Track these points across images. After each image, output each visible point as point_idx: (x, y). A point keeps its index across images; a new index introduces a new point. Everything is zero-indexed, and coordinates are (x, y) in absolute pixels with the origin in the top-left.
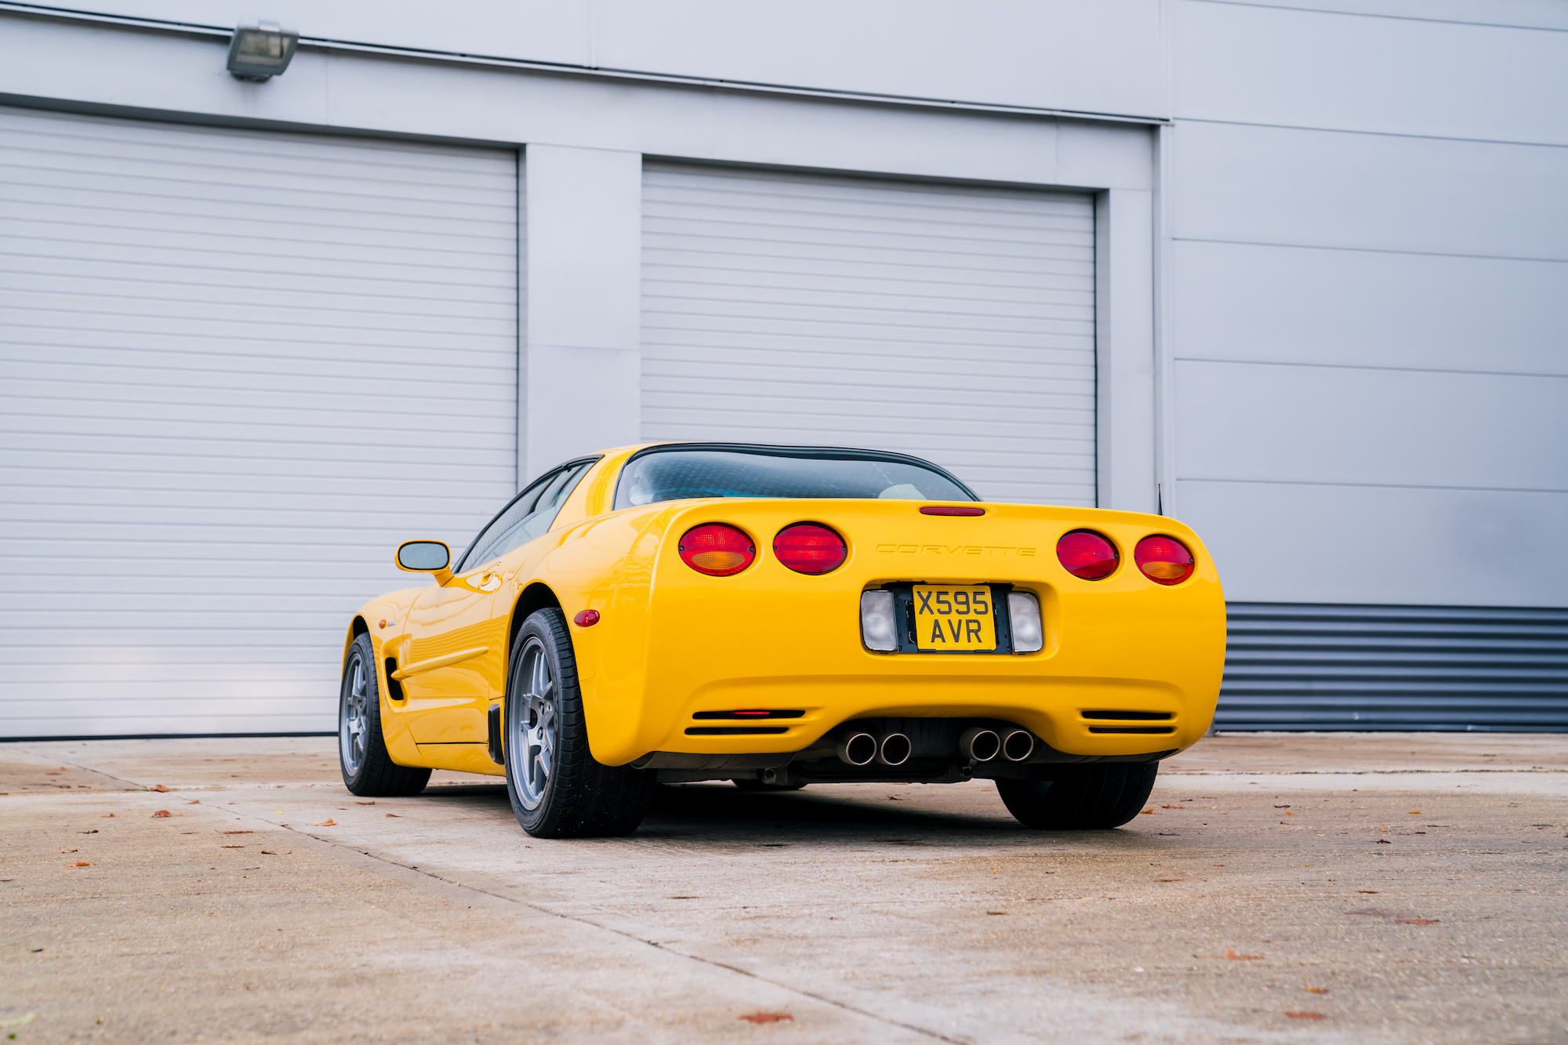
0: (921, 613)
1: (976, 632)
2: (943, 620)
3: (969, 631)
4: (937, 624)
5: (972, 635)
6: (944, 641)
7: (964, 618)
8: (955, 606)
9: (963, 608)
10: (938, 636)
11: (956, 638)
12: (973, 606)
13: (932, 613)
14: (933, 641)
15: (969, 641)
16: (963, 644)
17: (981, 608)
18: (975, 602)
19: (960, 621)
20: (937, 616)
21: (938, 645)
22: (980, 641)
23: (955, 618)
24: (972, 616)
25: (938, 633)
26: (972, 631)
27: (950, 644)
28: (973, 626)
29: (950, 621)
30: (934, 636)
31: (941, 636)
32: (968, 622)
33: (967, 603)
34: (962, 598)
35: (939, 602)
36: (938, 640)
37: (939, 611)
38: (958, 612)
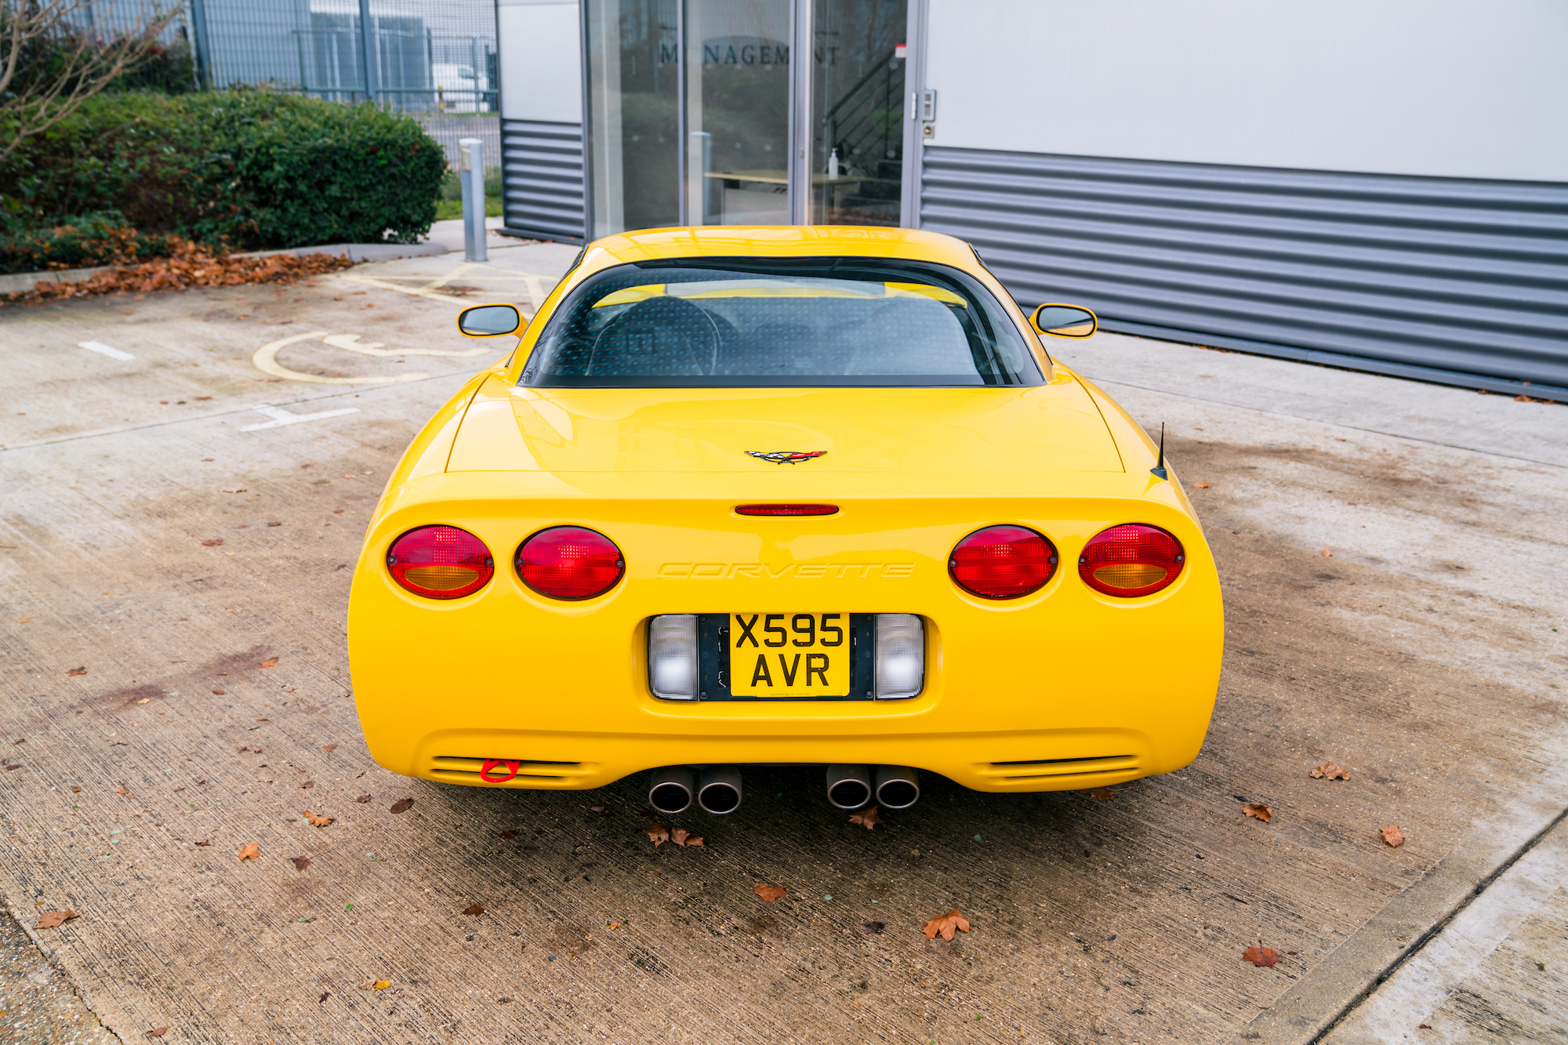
0: (739, 645)
1: (821, 672)
2: (772, 656)
3: (810, 670)
4: (762, 660)
5: (815, 676)
6: (770, 684)
7: (804, 651)
8: (791, 635)
9: (805, 637)
10: (762, 678)
11: (790, 681)
12: (819, 634)
13: (756, 645)
14: (754, 684)
15: (809, 683)
16: (800, 688)
17: (832, 636)
18: (824, 628)
19: (798, 657)
20: (763, 649)
21: (762, 690)
22: (825, 683)
23: (790, 651)
24: (817, 648)
25: (762, 673)
26: (815, 670)
27: (780, 688)
28: (818, 663)
29: (782, 657)
30: (756, 678)
31: (767, 678)
32: (810, 657)
33: (811, 630)
34: (804, 624)
35: (768, 629)
36: (762, 684)
37: (767, 642)
38: (795, 642)
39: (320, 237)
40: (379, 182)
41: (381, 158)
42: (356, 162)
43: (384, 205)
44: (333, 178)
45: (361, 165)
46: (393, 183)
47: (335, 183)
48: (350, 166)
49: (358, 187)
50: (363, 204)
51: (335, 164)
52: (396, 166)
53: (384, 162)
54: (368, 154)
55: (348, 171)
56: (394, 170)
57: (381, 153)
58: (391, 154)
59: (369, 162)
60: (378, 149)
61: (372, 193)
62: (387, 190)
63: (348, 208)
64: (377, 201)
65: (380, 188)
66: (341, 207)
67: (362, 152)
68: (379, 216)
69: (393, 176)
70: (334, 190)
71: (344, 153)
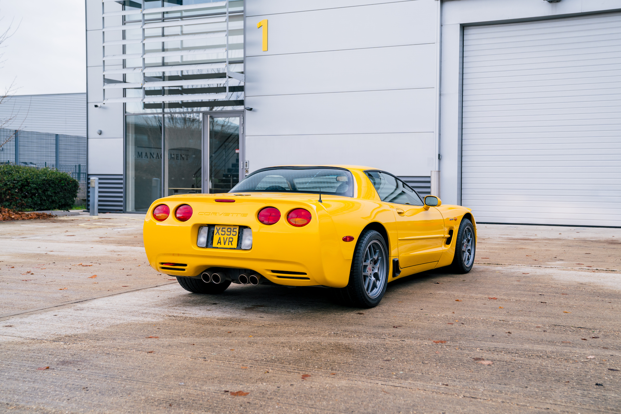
0: (216, 235)
2: (222, 237)
3: (229, 241)
4: (220, 239)
5: (230, 243)
7: (229, 237)
8: (227, 233)
9: (229, 233)
10: (219, 243)
11: (225, 244)
12: (232, 233)
15: (229, 245)
16: (226, 246)
17: (234, 233)
18: (233, 231)
19: (227, 238)
20: (220, 236)
21: (219, 246)
22: (232, 245)
23: (226, 236)
24: (231, 236)
25: (219, 242)
26: (230, 241)
27: (222, 246)
28: (231, 240)
29: (224, 238)
30: (218, 243)
31: (220, 243)
32: (230, 238)
33: (230, 232)
34: (229, 230)
35: (222, 231)
36: (219, 244)
37: (221, 234)
38: (227, 235)
39: (42, 208)
40: (61, 191)
41: (62, 184)
42: (55, 184)
43: (61, 199)
44: (48, 189)
45: (56, 185)
46: (65, 192)
47: (49, 191)
48: (53, 186)
49: (54, 192)
50: (56, 198)
51: (49, 185)
52: (66, 186)
53: (64, 185)
54: (59, 182)
55: (52, 187)
56: (66, 187)
57: (62, 182)
58: (66, 182)
59: (59, 185)
60: (61, 181)
61: (58, 195)
62: (63, 194)
63: (51, 199)
64: (60, 197)
65: (61, 193)
66: (49, 199)
67: (57, 181)
68: (59, 202)
69: (65, 189)
70: (49, 193)
71: (52, 181)
